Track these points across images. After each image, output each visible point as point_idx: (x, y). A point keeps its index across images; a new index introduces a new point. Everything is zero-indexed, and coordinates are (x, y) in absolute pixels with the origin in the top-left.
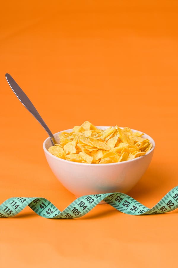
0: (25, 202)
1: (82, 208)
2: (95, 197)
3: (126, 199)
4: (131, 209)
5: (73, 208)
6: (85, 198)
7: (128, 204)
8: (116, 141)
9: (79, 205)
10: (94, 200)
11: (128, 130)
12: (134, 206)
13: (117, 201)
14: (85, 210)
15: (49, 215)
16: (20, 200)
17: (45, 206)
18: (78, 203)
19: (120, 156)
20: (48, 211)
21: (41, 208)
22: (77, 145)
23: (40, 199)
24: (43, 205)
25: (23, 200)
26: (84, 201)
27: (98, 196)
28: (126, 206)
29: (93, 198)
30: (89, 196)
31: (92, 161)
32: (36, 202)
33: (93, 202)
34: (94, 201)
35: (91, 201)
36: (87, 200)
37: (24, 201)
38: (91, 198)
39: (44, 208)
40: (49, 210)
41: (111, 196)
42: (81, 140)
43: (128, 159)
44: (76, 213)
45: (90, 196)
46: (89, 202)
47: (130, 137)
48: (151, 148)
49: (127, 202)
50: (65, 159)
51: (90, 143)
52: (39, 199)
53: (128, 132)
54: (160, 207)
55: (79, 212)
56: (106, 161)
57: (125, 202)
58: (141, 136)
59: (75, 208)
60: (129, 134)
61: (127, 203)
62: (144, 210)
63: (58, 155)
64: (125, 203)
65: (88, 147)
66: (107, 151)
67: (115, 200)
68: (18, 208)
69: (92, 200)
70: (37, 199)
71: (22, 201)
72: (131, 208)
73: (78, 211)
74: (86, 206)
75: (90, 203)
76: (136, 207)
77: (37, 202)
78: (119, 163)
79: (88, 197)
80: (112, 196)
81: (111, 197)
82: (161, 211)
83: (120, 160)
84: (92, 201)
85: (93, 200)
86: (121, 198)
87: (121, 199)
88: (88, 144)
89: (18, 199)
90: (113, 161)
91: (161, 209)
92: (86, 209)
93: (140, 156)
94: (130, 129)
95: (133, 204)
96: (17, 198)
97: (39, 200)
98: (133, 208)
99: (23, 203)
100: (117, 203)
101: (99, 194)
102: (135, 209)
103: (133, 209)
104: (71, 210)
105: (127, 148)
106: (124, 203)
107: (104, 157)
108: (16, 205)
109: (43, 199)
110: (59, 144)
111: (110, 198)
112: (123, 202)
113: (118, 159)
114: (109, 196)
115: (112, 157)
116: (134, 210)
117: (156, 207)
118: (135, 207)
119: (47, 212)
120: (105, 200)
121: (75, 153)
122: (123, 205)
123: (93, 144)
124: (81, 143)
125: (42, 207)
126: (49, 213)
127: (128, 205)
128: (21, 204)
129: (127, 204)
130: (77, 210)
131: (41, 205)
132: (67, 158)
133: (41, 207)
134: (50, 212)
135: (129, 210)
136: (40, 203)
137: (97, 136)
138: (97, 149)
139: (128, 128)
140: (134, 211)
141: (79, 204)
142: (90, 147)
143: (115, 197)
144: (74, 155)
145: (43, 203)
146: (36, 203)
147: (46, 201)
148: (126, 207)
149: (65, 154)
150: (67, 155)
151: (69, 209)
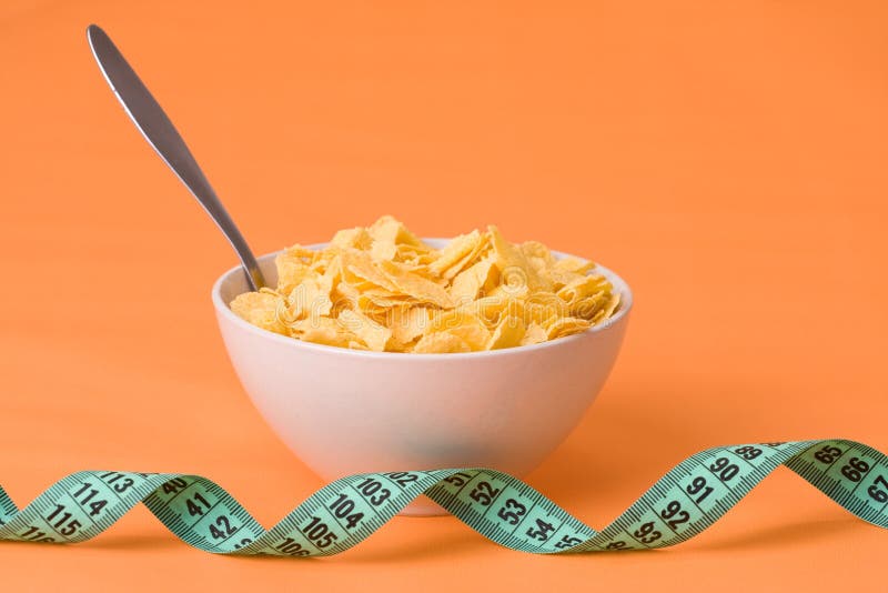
0: (129, 489)
1: (345, 522)
2: (395, 481)
3: (511, 493)
4: (529, 533)
5: (309, 521)
6: (355, 484)
7: (519, 513)
8: (483, 279)
9: (334, 511)
10: (388, 493)
11: (538, 252)
12: (540, 522)
13: (506, 519)
14: (352, 530)
15: (221, 539)
16: (110, 482)
17: (208, 505)
18: (329, 504)
19: (494, 329)
20: (216, 526)
21: (193, 514)
22: (339, 287)
23: (189, 482)
24: (198, 503)
25: (121, 482)
26: (352, 495)
27: (406, 478)
28: (511, 519)
29: (386, 484)
30: (370, 477)
31: (387, 343)
32: (173, 489)
33: (386, 502)
34: (391, 498)
35: (378, 494)
36: (364, 491)
37: (126, 486)
38: (380, 485)
39: (201, 514)
40: (222, 521)
41: (455, 481)
42: (351, 268)
43: (522, 342)
44: (321, 538)
45: (377, 479)
46: (369, 498)
47: (542, 272)
48: (615, 311)
49: (516, 505)
50: (288, 335)
51: (385, 279)
52: (185, 479)
53: (537, 257)
54: (636, 527)
55: (331, 534)
56: (440, 342)
57: (508, 506)
58: (583, 272)
59: (316, 520)
60: (539, 262)
61: (515, 511)
62: (580, 536)
63: (261, 321)
64: (507, 510)
65: (376, 293)
66: (446, 310)
67: (472, 495)
68: (103, 512)
69: (383, 491)
70: (178, 479)
71: (117, 486)
72: (532, 529)
73: (328, 532)
74: (360, 516)
75: (374, 503)
76: (550, 527)
77: (179, 489)
78: (488, 352)
79: (369, 480)
80: (462, 481)
81: (457, 485)
82: (640, 539)
83: (492, 342)
84: (382, 498)
85: (385, 494)
86: (493, 490)
87: (495, 493)
88: (377, 283)
89: (103, 477)
90: (464, 345)
91: (640, 533)
92: (359, 524)
93: (569, 334)
94: (545, 248)
95: (539, 513)
96: (99, 475)
97: (185, 483)
98: (537, 528)
99: (123, 495)
100: (478, 507)
101: (411, 473)
102: (543, 533)
103: (538, 532)
104: (303, 526)
105: (522, 303)
106: (503, 509)
107: (434, 330)
108: (95, 499)
109: (198, 480)
110: (274, 288)
111: (452, 489)
112: (500, 503)
113: (484, 338)
114: (446, 480)
115: (463, 330)
116: (538, 536)
117: (621, 526)
118: (545, 524)
119: (213, 529)
120: (434, 493)
121: (328, 313)
122: (500, 514)
123: (394, 285)
124: (352, 278)
125: (194, 510)
126: (221, 534)
127: (521, 518)
128: (114, 496)
129: (514, 513)
130: (325, 526)
131: (189, 503)
132: (294, 332)
133: (190, 510)
134: (222, 528)
135: (521, 534)
136: (189, 494)
137: (416, 261)
138: (410, 304)
139: (539, 244)
140: (540, 539)
141: (332, 507)
142: (386, 295)
143: (472, 486)
144: (323, 320)
145: (197, 496)
146: (172, 494)
147: (212, 487)
148: (512, 523)
149: (290, 319)
150: (299, 323)
151: (293, 522)
